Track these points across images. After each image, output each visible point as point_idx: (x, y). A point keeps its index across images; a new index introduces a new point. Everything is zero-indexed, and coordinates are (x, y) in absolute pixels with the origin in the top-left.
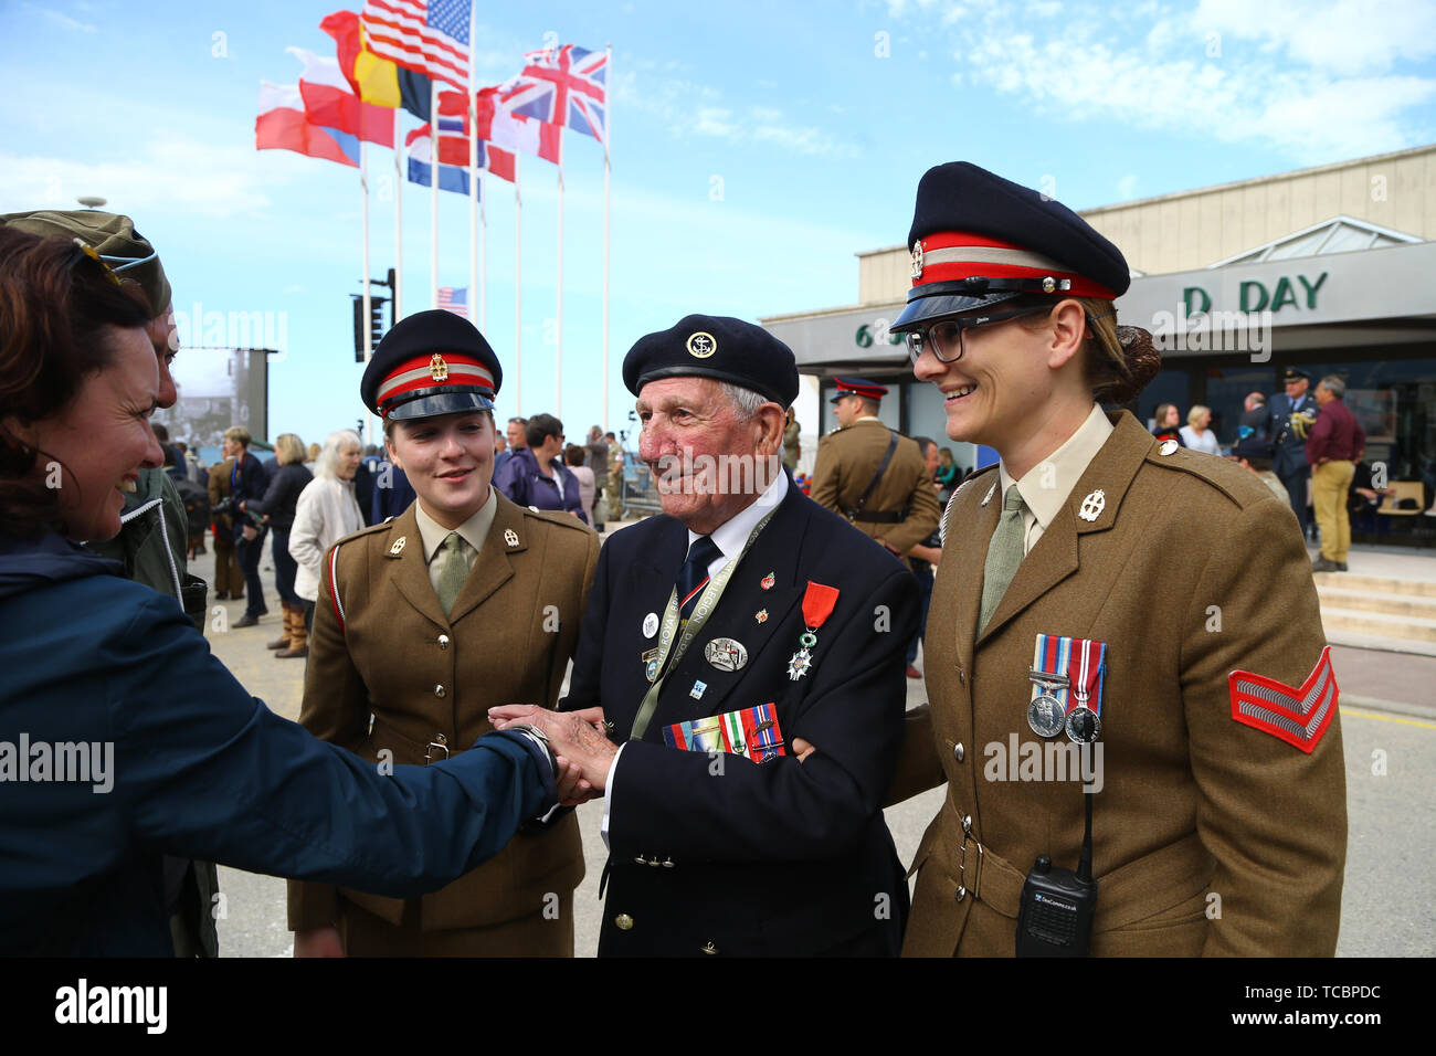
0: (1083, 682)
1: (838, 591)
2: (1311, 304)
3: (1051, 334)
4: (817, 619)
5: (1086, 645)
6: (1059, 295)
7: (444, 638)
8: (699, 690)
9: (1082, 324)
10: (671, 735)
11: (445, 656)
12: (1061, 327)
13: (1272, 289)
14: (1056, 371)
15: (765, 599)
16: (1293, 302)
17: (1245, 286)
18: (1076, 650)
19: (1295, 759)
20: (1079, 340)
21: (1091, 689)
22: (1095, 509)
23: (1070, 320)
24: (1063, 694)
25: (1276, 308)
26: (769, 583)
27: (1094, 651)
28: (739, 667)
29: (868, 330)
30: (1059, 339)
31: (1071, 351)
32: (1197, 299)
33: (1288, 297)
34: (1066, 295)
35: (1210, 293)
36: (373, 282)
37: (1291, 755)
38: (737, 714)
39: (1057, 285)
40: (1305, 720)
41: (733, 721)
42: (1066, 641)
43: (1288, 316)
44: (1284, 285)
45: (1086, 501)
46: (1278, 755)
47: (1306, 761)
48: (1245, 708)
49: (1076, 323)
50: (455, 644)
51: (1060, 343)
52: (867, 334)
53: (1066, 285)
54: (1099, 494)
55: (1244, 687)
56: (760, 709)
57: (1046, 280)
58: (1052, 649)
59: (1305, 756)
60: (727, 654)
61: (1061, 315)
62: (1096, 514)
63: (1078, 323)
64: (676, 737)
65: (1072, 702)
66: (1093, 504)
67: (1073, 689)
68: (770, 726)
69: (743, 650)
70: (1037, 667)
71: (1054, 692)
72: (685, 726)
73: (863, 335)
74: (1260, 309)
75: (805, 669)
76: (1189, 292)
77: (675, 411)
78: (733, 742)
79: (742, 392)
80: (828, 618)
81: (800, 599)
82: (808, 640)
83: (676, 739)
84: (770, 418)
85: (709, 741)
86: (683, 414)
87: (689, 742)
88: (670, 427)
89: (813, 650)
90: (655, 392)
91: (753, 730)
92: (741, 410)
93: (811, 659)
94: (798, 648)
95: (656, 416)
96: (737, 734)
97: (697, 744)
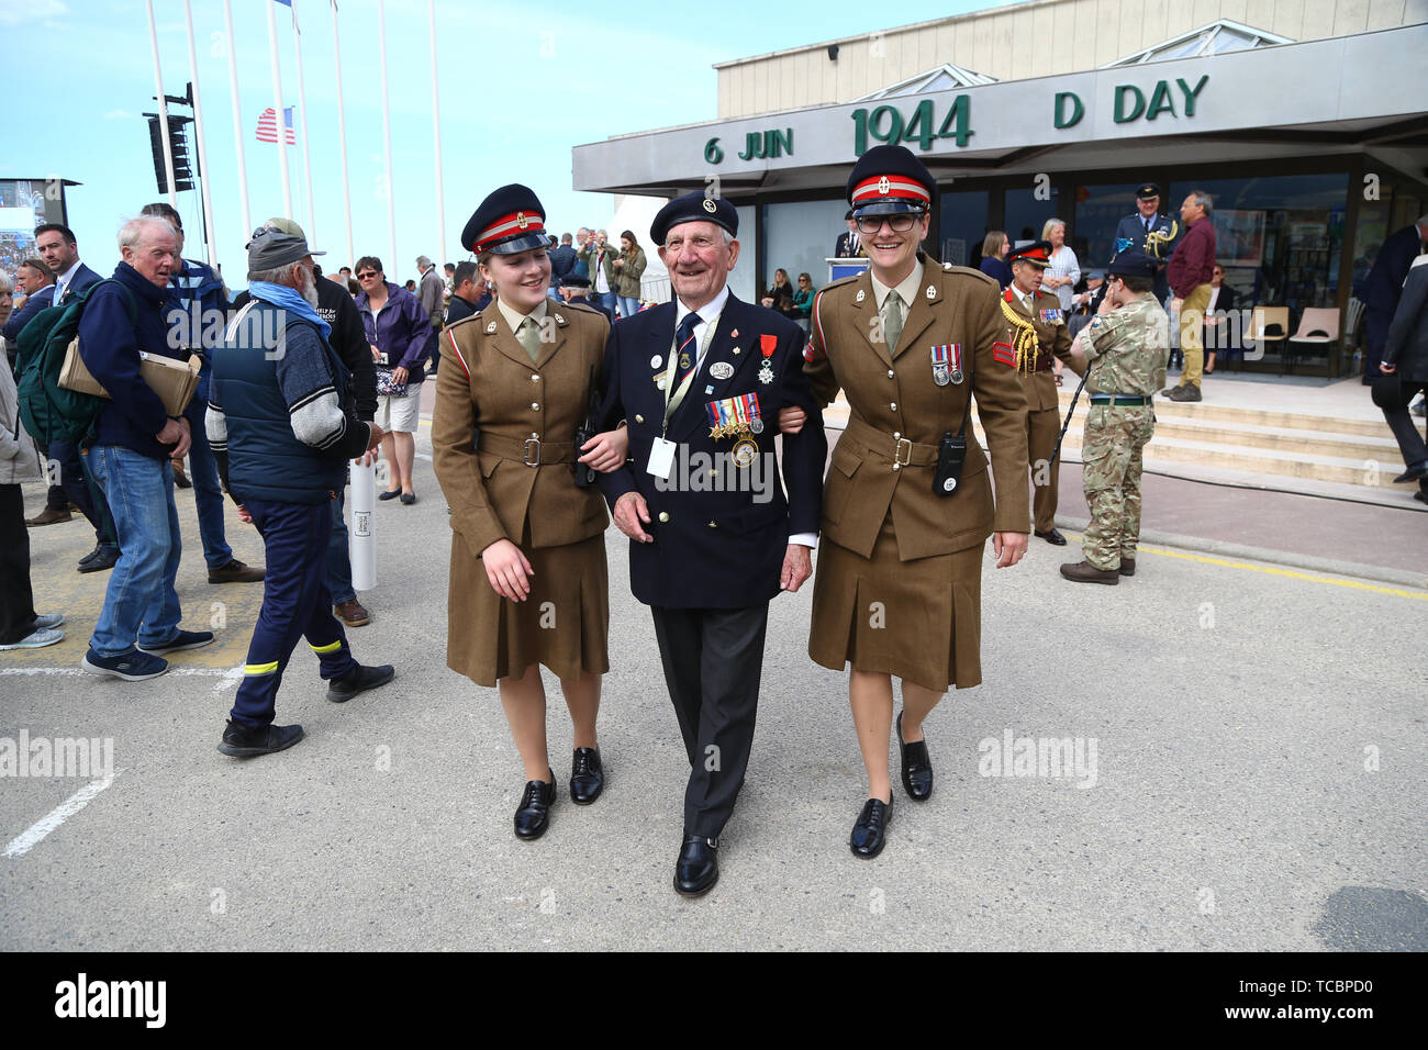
0: (954, 360)
1: (776, 338)
2: (1190, 112)
4: (769, 352)
5: (953, 346)
7: (535, 377)
8: (709, 390)
10: (710, 407)
11: (539, 388)
13: (1149, 96)
15: (735, 343)
16: (1170, 109)
17: (1121, 91)
18: (949, 349)
21: (957, 362)
22: (933, 294)
24: (946, 369)
25: (1152, 117)
26: (735, 333)
27: (956, 348)
28: (730, 376)
29: (717, 144)
32: (1070, 106)
33: (1166, 103)
35: (1083, 100)
36: (168, 99)
38: (740, 398)
41: (738, 401)
42: (944, 347)
43: (1165, 125)
44: (1162, 89)
45: (928, 291)
50: (544, 381)
52: (716, 148)
54: (932, 287)
55: (998, 348)
56: (750, 395)
58: (939, 352)
60: (721, 370)
65: (950, 369)
66: (931, 292)
67: (950, 364)
68: (754, 403)
69: (731, 367)
70: (934, 360)
72: (717, 402)
73: (712, 150)
74: (1135, 117)
75: (772, 378)
76: (1061, 98)
77: (697, 240)
78: (738, 411)
79: (725, 232)
80: (775, 352)
81: (757, 343)
82: (766, 363)
83: (712, 409)
84: (733, 247)
85: (728, 410)
86: (702, 240)
87: (719, 411)
88: (694, 247)
89: (771, 368)
90: (685, 230)
91: (747, 405)
92: (725, 241)
93: (771, 373)
94: (762, 368)
95: (687, 242)
96: (740, 408)
97: (723, 412)
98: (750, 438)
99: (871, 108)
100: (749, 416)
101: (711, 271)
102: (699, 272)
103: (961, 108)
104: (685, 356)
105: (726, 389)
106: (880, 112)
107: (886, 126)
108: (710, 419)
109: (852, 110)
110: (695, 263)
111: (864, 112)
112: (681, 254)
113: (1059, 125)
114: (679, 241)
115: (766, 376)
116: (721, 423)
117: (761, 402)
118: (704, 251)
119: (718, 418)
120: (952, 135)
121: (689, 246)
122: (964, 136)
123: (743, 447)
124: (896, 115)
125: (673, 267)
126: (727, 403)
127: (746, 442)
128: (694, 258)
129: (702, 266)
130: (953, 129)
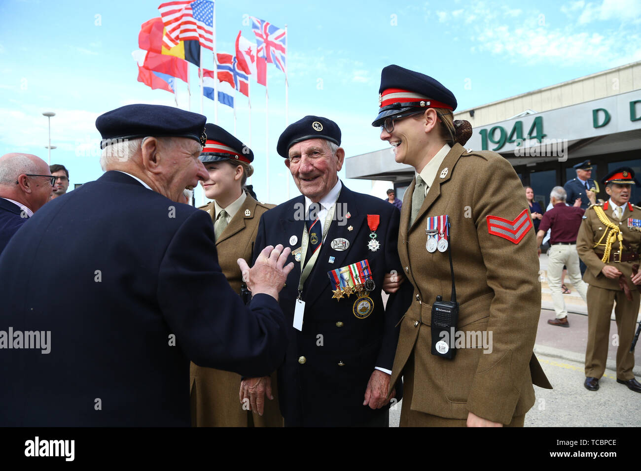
0: (442, 230)
1: (379, 216)
3: (425, 120)
4: (375, 227)
5: (442, 217)
6: (426, 107)
8: (331, 260)
9: (436, 116)
10: (331, 275)
12: (429, 118)
14: (429, 133)
15: (349, 222)
17: (633, 105)
18: (439, 220)
19: (512, 247)
20: (435, 122)
21: (445, 231)
22: (445, 174)
23: (432, 115)
27: (444, 218)
28: (346, 248)
30: (428, 122)
31: (432, 126)
32: (602, 115)
34: (429, 107)
35: (610, 112)
37: (511, 245)
38: (355, 264)
39: (426, 104)
40: (515, 233)
41: (354, 267)
42: (436, 218)
45: (442, 172)
46: (505, 245)
47: (516, 247)
48: (493, 229)
49: (433, 116)
51: (428, 123)
53: (428, 103)
54: (446, 169)
55: (492, 221)
56: (363, 262)
57: (421, 102)
58: (432, 222)
59: (515, 245)
61: (428, 114)
62: (445, 175)
63: (435, 117)
64: (334, 275)
65: (439, 238)
66: (444, 173)
67: (439, 233)
68: (366, 268)
69: (346, 241)
71: (434, 236)
72: (337, 270)
75: (378, 246)
76: (596, 112)
77: (311, 153)
78: (354, 275)
79: (332, 144)
80: (379, 226)
81: (365, 221)
82: (373, 236)
83: (334, 276)
84: (340, 154)
85: (346, 276)
86: (316, 153)
87: (339, 277)
88: (310, 159)
89: (377, 239)
90: (301, 147)
91: (361, 270)
92: (333, 150)
93: (377, 243)
94: (370, 239)
95: (303, 156)
96: (356, 272)
97: (342, 277)
98: (366, 295)
99: (489, 129)
100: (363, 278)
101: (325, 176)
102: (316, 177)
103: (538, 123)
104: (314, 235)
105: (344, 259)
106: (494, 130)
107: (497, 136)
108: (332, 284)
109: (479, 130)
110: (312, 171)
111: (485, 130)
112: (301, 165)
113: (596, 126)
114: (298, 156)
115: (374, 245)
116: (341, 285)
117: (372, 266)
118: (317, 161)
119: (339, 283)
120: (534, 138)
121: (306, 160)
122: (541, 136)
123: (361, 303)
124: (502, 130)
125: (296, 175)
126: (344, 269)
127: (364, 299)
128: (311, 168)
129: (317, 173)
130: (534, 134)
